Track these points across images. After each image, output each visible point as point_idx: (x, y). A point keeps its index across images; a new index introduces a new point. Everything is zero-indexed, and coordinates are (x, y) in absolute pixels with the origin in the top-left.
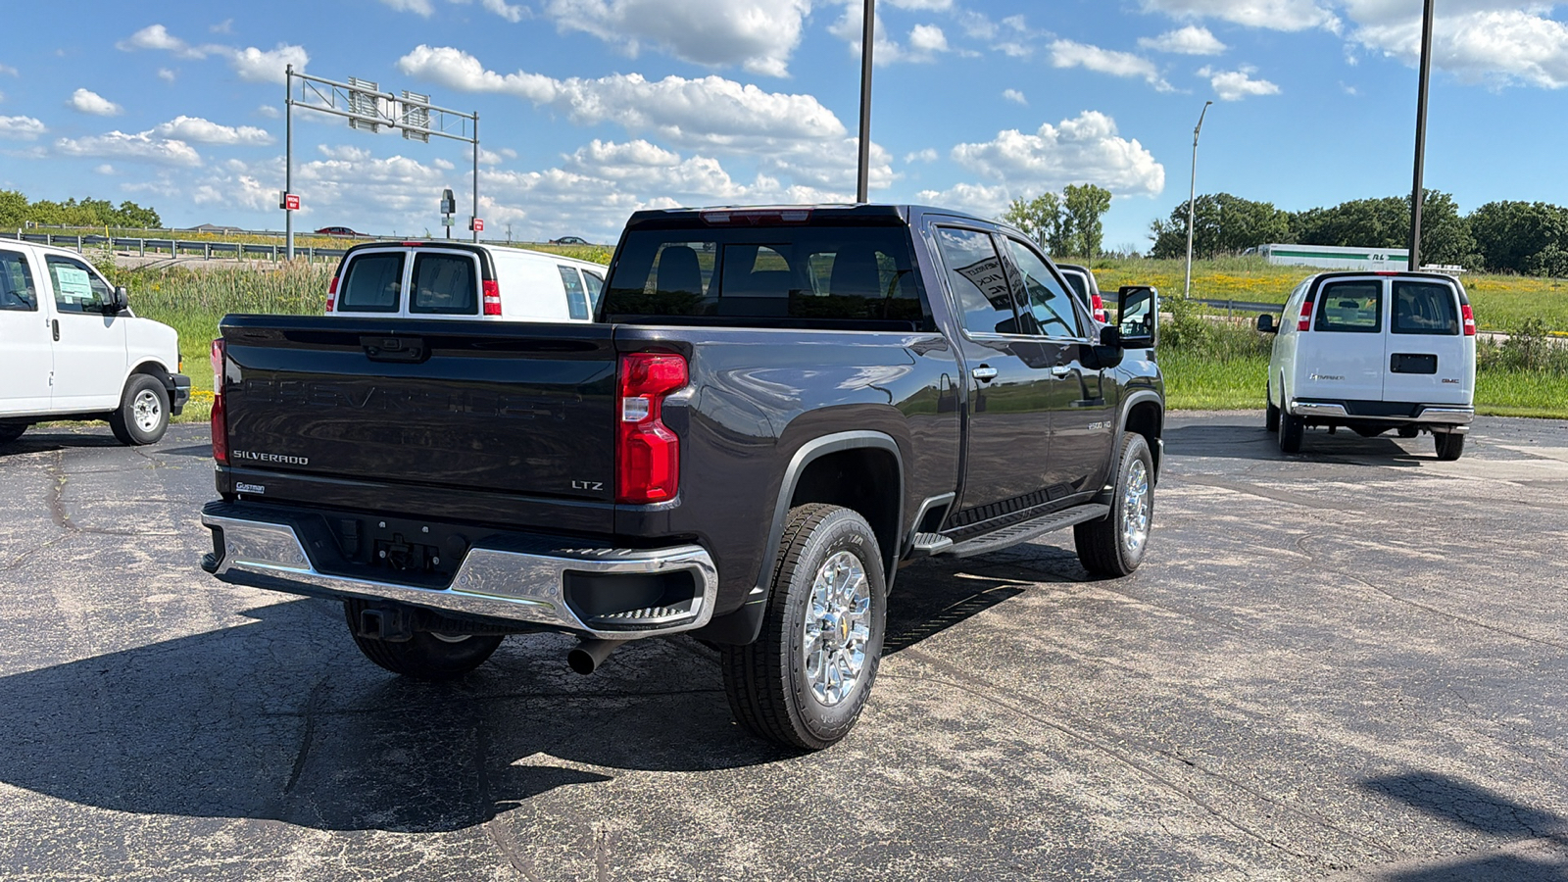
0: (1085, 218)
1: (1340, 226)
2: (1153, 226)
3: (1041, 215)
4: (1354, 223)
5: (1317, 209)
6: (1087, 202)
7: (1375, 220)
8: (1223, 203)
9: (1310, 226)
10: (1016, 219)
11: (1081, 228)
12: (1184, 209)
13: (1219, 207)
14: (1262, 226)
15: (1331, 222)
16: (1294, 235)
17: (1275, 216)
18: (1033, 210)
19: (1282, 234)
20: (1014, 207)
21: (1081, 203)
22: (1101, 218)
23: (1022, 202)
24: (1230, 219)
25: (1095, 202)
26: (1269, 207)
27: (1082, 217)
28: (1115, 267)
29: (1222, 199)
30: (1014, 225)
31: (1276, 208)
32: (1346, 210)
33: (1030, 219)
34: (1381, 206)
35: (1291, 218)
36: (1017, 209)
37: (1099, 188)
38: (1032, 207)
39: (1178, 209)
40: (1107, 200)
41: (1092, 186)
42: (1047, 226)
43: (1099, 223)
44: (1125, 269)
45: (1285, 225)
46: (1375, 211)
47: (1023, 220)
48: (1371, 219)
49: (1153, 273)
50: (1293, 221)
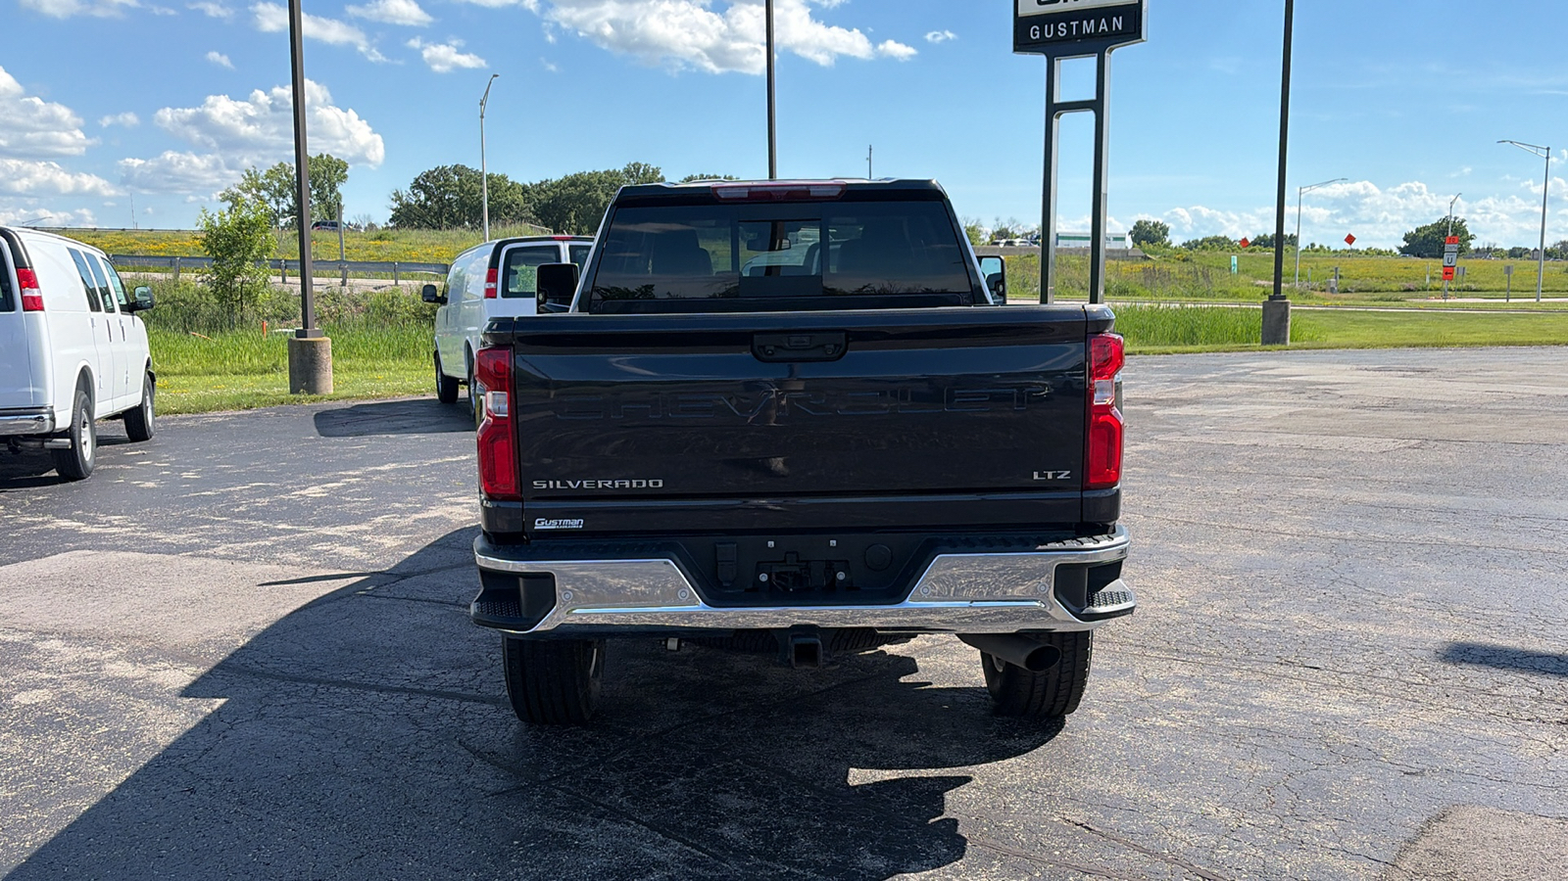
0: (324, 189)
1: (569, 198)
2: (394, 197)
3: (277, 185)
4: (582, 195)
5: (547, 180)
6: (325, 172)
7: (599, 192)
8: (460, 175)
9: (543, 197)
10: (250, 189)
11: (320, 199)
12: (423, 180)
13: (456, 178)
14: (499, 197)
15: (561, 194)
16: (529, 205)
17: (510, 188)
18: (268, 180)
19: (518, 205)
20: (247, 177)
21: (318, 173)
22: (340, 188)
23: (255, 172)
24: (468, 190)
25: (332, 172)
26: (504, 178)
27: (321, 187)
28: (394, 239)
29: (458, 170)
30: (250, 195)
31: (510, 180)
32: (573, 182)
33: (265, 189)
34: (603, 179)
35: (525, 190)
36: (251, 179)
37: (334, 158)
38: (267, 177)
39: (417, 180)
40: (345, 171)
41: (327, 156)
42: (284, 197)
43: (338, 194)
44: (403, 241)
45: (520, 196)
46: (599, 183)
47: (258, 190)
48: (596, 191)
49: (433, 244)
50: (526, 192)
